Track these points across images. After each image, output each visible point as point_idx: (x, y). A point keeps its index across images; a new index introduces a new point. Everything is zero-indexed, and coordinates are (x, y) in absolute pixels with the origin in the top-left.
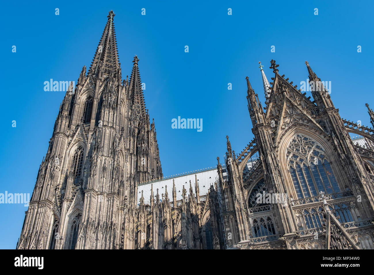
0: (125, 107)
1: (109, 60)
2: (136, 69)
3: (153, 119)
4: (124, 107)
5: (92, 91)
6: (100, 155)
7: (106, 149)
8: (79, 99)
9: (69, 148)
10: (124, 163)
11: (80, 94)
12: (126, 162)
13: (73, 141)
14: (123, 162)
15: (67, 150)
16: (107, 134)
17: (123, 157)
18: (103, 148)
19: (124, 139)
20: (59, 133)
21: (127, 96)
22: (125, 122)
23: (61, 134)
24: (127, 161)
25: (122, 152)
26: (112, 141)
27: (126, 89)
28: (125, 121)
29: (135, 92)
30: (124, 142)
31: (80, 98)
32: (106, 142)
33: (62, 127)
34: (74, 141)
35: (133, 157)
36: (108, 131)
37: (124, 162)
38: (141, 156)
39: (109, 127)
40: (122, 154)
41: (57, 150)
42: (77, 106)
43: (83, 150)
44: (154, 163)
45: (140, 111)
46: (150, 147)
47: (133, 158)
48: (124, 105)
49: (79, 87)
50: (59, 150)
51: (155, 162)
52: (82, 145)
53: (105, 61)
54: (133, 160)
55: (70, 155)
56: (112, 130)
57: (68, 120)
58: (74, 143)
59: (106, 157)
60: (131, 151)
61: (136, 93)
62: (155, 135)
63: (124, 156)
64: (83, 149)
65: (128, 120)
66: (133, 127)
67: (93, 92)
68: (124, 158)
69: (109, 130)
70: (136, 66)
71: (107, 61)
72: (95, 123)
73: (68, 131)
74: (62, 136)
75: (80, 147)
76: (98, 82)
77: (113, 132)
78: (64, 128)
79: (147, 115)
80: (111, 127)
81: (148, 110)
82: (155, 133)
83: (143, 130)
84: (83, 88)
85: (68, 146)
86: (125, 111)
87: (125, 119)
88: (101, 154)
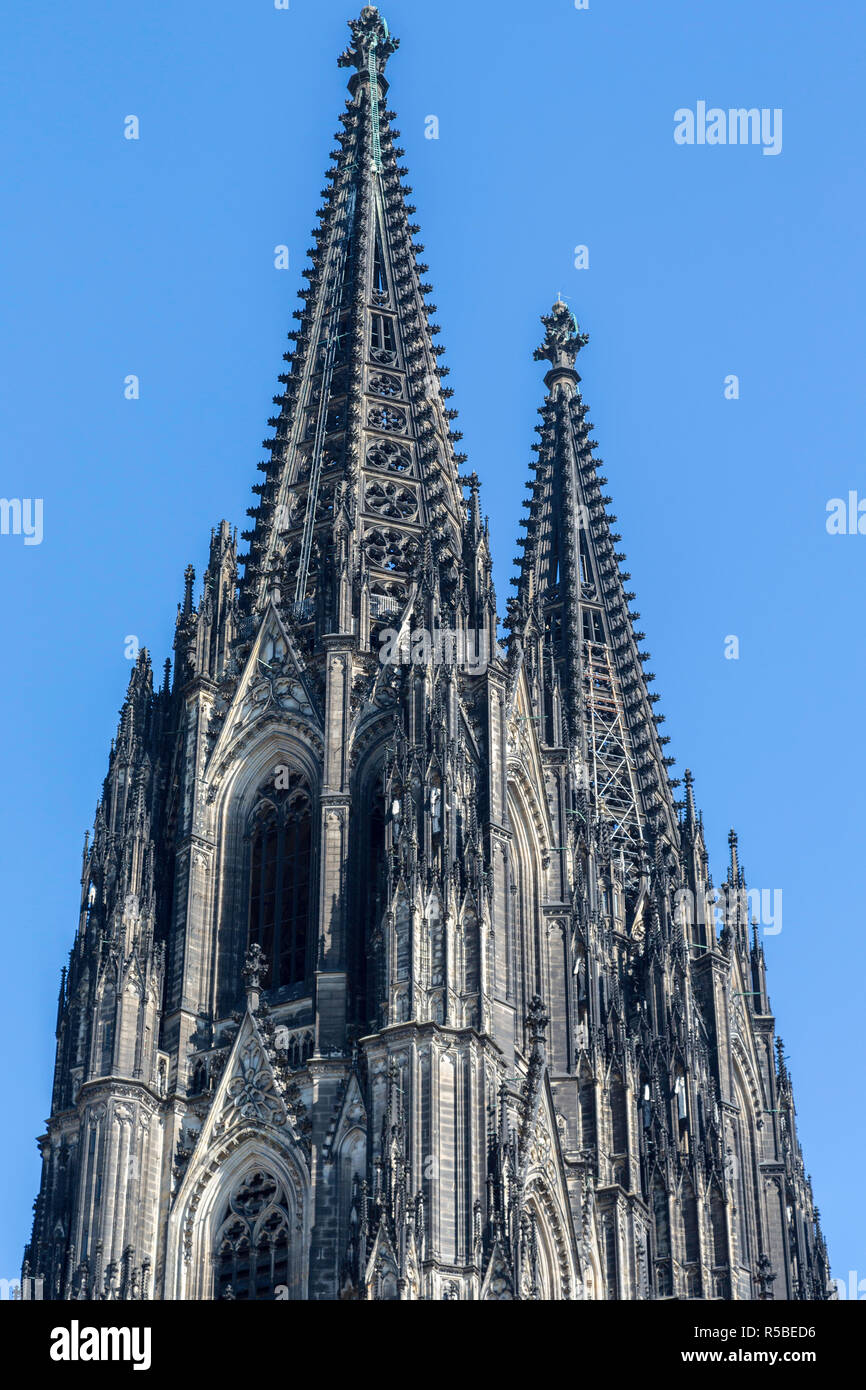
0: (533, 824)
1: (388, 449)
2: (567, 421)
3: (733, 841)
4: (527, 826)
5: (302, 736)
6: (416, 1264)
7: (445, 1211)
8: (210, 800)
9: (185, 1196)
10: (566, 1280)
11: (217, 759)
12: (579, 1272)
13: (205, 1138)
14: (558, 1274)
15: (167, 1210)
16: (446, 1089)
17: (557, 1231)
18: (427, 1202)
19: (550, 1092)
20: (106, 1086)
21: (541, 729)
22: (543, 947)
23: (125, 1093)
24: (583, 1262)
25: (546, 1196)
26: (482, 1143)
27: (529, 673)
28: (543, 938)
29: (578, 628)
30: (553, 1111)
31: (213, 789)
32: (444, 1154)
33: (124, 1035)
34: (212, 1139)
35: (622, 1221)
36: (446, 1071)
37: (564, 1268)
38: (672, 1179)
39: (451, 1038)
40: (550, 1208)
41: (111, 1217)
42: (201, 858)
43: (279, 1209)
44: (762, 1205)
45: (626, 781)
46: (731, 1089)
47: (626, 1227)
48: (529, 812)
49: (201, 702)
50: (122, 1218)
51: (770, 1195)
52: (274, 1169)
53: (362, 462)
54: (623, 1245)
55: (193, 1248)
56: (475, 1061)
57: (154, 981)
58: (214, 1156)
59: (453, 1277)
60: (605, 1167)
61: (587, 636)
62: (755, 968)
63: (564, 1227)
64: (284, 1204)
65: (563, 928)
66: (599, 971)
67: (308, 741)
68: (560, 1242)
69: (454, 1063)
70: (562, 396)
71: (376, 460)
72: (343, 995)
73: (163, 1062)
74: (128, 1105)
75: (257, 1180)
76: (338, 666)
77: (482, 1072)
78: (139, 1043)
79: (685, 828)
80: (463, 1036)
81: (688, 778)
82: (756, 953)
83: (667, 961)
84: (233, 711)
85: (180, 1180)
86: (540, 857)
87: (543, 919)
88: (420, 1260)
